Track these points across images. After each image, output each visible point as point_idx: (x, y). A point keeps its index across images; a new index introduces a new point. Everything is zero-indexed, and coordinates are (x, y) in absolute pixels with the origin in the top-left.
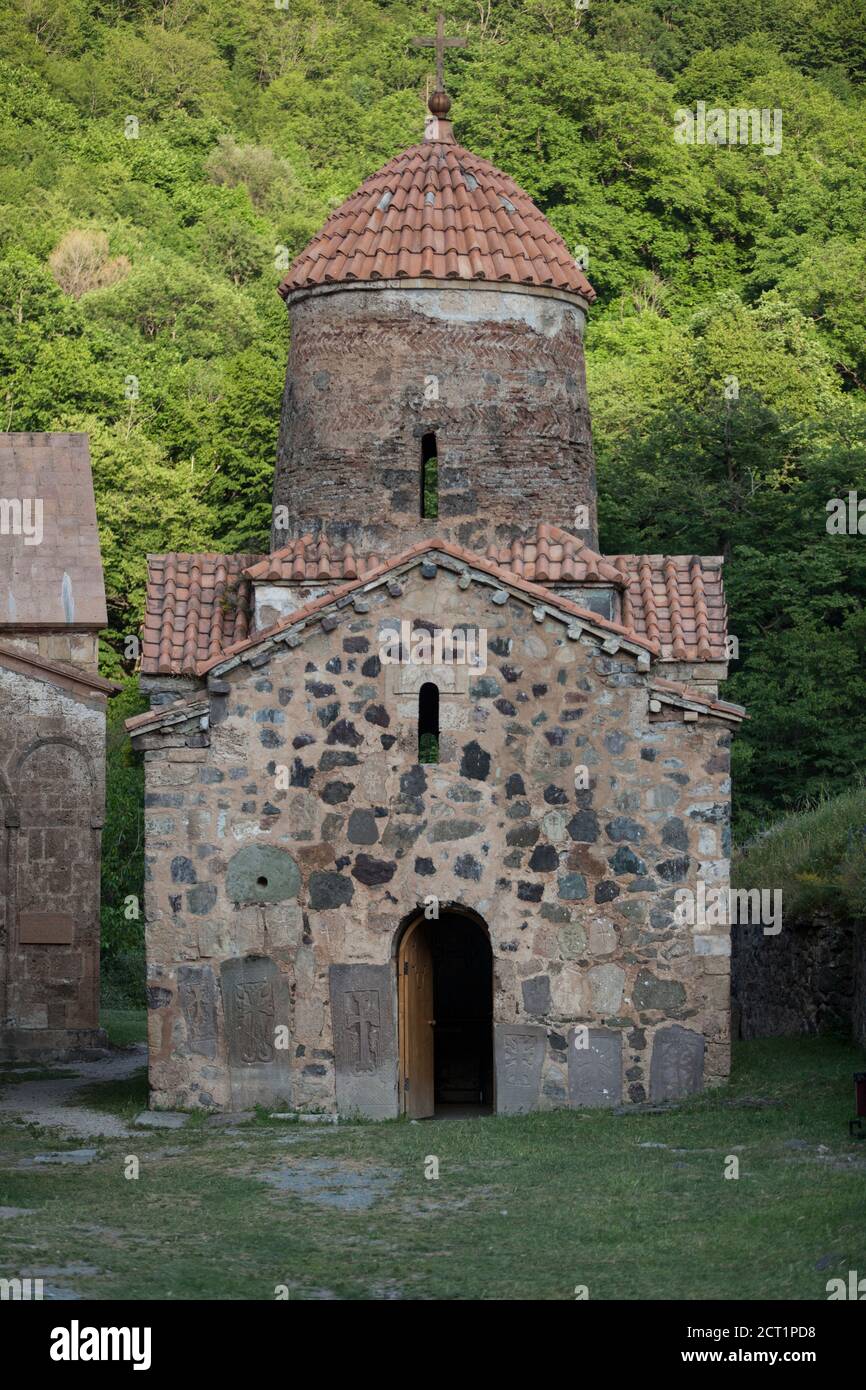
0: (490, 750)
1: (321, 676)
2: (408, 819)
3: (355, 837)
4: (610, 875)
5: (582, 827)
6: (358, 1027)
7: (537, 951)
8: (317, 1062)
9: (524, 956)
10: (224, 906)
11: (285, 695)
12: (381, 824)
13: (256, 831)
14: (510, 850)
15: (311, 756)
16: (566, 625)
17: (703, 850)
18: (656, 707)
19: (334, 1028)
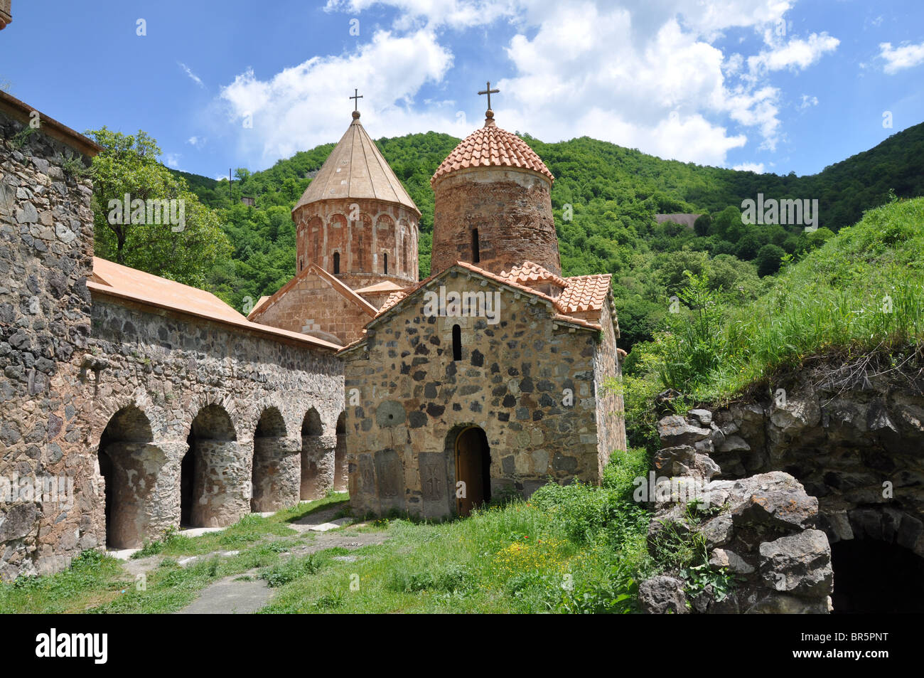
0: (484, 353)
1: (412, 325)
2: (449, 386)
3: (427, 395)
4: (539, 407)
5: (526, 386)
6: (431, 480)
7: (508, 444)
8: (416, 496)
9: (502, 447)
10: (375, 428)
11: (398, 334)
12: (438, 389)
13: (388, 394)
14: (494, 398)
15: (408, 360)
16: (513, 293)
17: (582, 394)
18: (556, 327)
19: (422, 481)
